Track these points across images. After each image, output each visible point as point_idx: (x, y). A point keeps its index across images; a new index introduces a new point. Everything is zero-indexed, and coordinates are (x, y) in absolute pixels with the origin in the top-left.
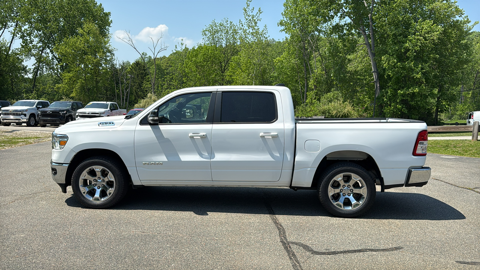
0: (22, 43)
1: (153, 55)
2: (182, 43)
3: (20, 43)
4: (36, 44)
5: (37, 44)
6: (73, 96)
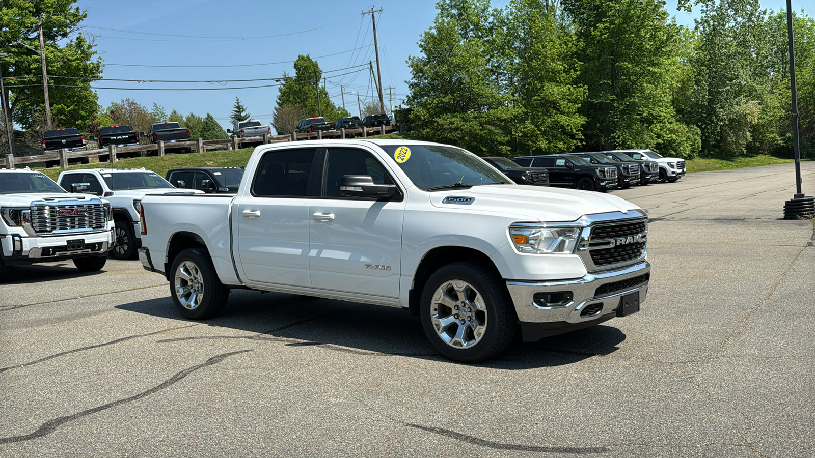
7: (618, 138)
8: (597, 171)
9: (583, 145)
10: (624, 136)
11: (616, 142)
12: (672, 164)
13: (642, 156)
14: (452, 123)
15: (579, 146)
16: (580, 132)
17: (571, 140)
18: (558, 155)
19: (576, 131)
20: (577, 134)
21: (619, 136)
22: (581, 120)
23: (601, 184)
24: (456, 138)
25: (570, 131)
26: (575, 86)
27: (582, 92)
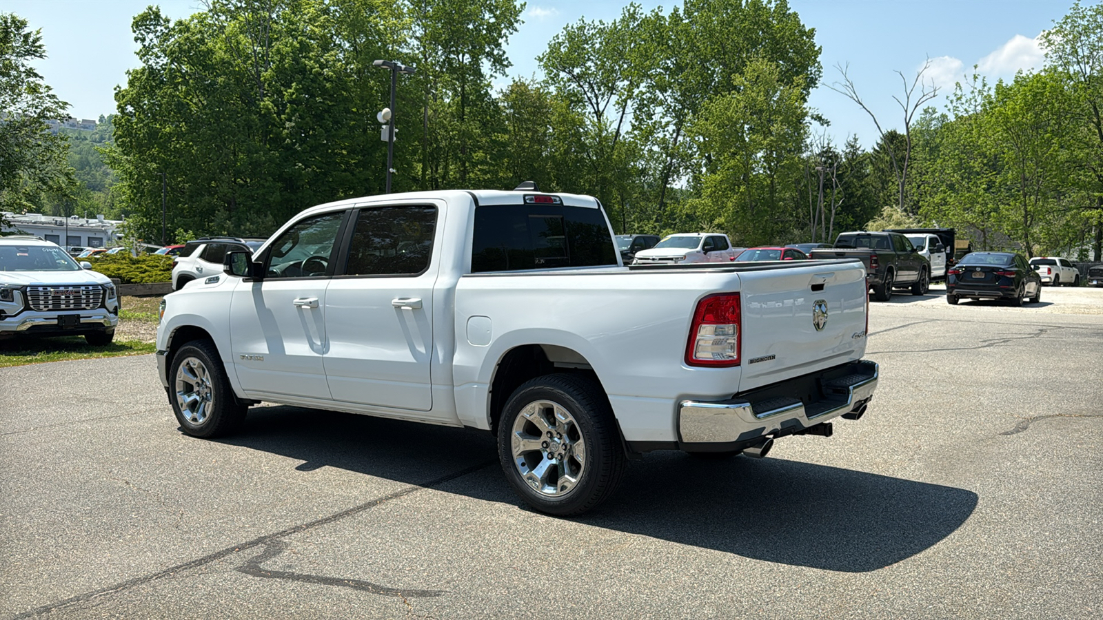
0: (633, 121)
1: (905, 113)
2: (975, 75)
3: (631, 122)
4: (659, 120)
5: (662, 120)
6: (720, 223)
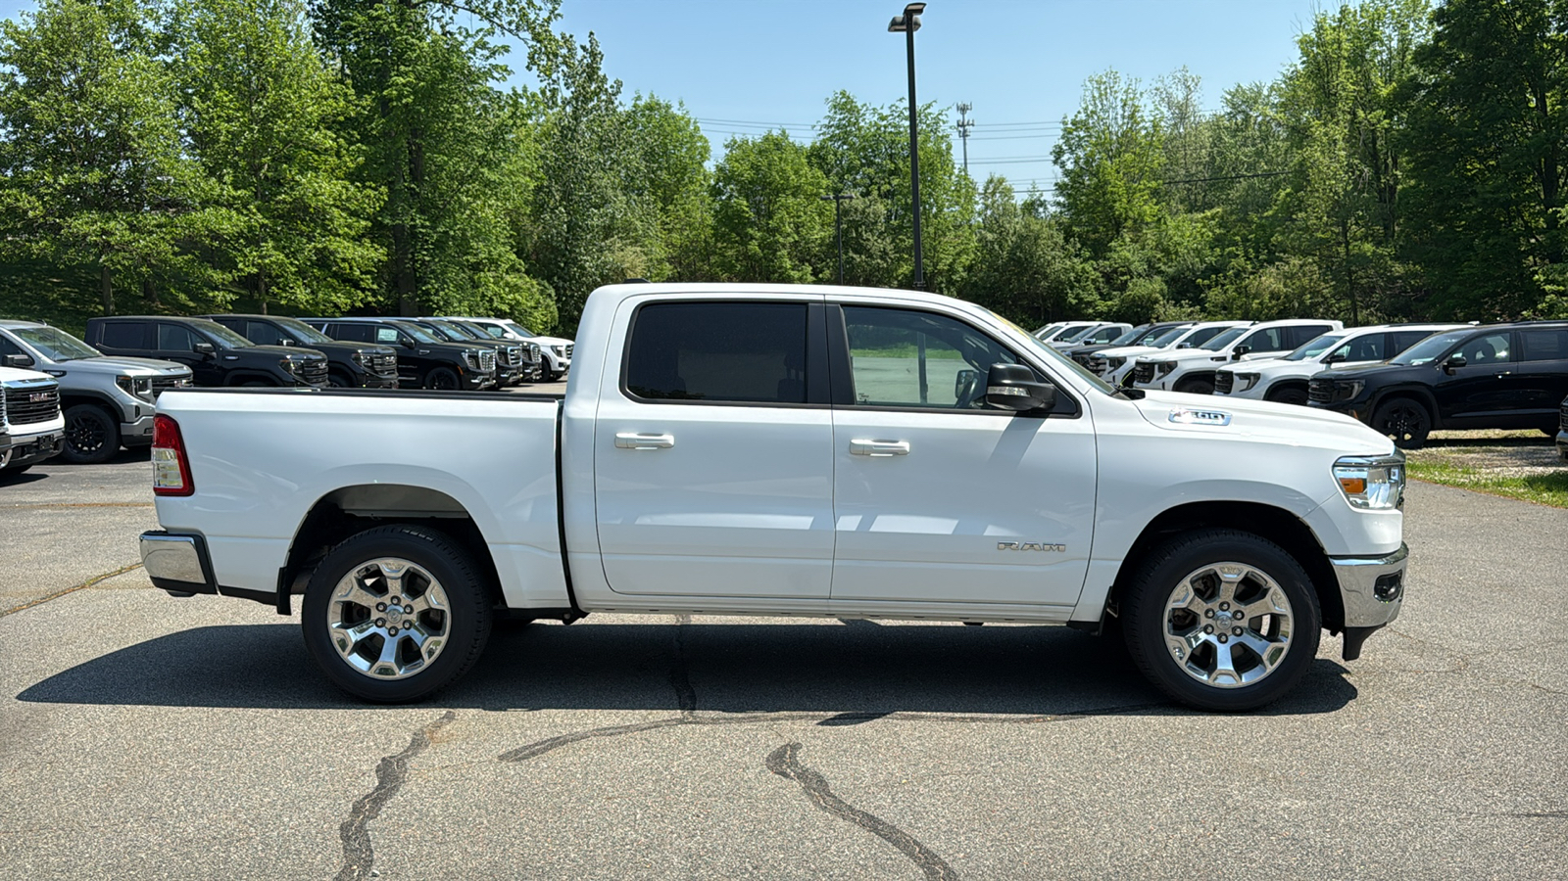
7: (436, 294)
8: (465, 356)
9: (378, 302)
10: (447, 291)
11: (432, 301)
12: (559, 348)
13: (504, 331)
14: (109, 233)
15: (370, 302)
16: (369, 276)
17: (353, 290)
18: (380, 320)
19: (362, 273)
20: (362, 280)
21: (437, 291)
22: (377, 253)
23: (473, 381)
24: (119, 267)
25: (348, 271)
26: (358, 184)
27: (373, 197)
